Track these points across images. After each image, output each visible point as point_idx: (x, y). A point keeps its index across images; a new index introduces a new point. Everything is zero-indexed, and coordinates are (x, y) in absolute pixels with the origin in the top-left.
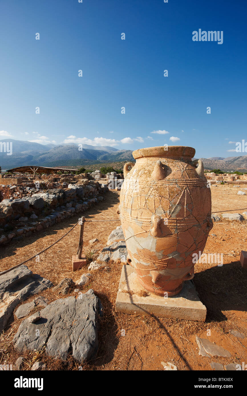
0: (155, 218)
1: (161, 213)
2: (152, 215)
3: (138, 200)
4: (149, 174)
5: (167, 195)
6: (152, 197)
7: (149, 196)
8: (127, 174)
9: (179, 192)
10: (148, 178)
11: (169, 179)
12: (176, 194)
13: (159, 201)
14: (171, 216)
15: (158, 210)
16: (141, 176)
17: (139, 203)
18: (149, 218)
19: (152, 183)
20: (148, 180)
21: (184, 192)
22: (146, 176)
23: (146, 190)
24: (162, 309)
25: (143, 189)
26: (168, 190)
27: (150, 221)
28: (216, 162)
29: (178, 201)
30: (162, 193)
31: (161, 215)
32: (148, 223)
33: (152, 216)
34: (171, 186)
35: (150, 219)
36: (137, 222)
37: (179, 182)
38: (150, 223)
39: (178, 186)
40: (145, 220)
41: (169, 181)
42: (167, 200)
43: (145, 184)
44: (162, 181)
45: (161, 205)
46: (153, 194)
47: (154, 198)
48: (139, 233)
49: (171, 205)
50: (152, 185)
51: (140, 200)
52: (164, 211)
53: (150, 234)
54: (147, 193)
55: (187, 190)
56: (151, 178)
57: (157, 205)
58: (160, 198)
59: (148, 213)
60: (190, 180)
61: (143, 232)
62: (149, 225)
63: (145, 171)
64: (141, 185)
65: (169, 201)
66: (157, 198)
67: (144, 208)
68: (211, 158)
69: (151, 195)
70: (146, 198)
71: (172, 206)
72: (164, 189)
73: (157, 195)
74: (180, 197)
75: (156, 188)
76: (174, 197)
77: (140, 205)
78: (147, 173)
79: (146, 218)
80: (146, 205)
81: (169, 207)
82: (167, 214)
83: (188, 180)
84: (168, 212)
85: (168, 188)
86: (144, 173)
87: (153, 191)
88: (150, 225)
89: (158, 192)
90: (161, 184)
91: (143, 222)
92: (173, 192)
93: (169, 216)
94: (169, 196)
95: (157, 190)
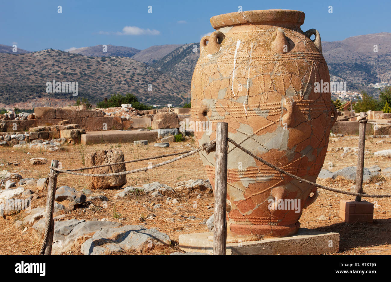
0: (287, 101)
1: (293, 95)
2: (282, 98)
3: (260, 81)
4: (267, 46)
5: (297, 72)
6: (279, 75)
7: (276, 73)
8: (219, 49)
9: (308, 68)
10: (268, 52)
11: (295, 52)
12: (306, 70)
13: (289, 80)
14: (304, 97)
15: (289, 91)
16: (255, 50)
17: (262, 84)
18: (278, 103)
19: (276, 57)
20: (268, 54)
21: (313, 67)
22: (264, 49)
23: (270, 67)
24: (291, 244)
25: (264, 65)
26: (297, 65)
27: (279, 106)
28: (106, 68)
29: (309, 79)
30: (291, 68)
31: (292, 97)
32: (277, 110)
33: (282, 100)
34: (300, 60)
35: (280, 104)
36: (260, 113)
37: (306, 55)
38: (280, 110)
39: (306, 61)
40: (272, 107)
41: (295, 54)
42: (298, 77)
43: (266, 59)
44: (287, 54)
45: (293, 84)
46: (281, 70)
47: (282, 76)
48: (262, 128)
49: (302, 84)
50: (277, 60)
51: (264, 80)
52: (296, 91)
53: (280, 125)
54: (272, 71)
55: (315, 66)
56: (272, 51)
57: (287, 84)
58: (290, 75)
59: (276, 96)
60: (315, 54)
61: (269, 125)
62: (278, 113)
63: (260, 42)
64: (261, 62)
65: (300, 79)
66: (287, 75)
67: (270, 91)
68: (86, 51)
69: (278, 72)
70: (272, 77)
71: (304, 84)
72: (292, 64)
73: (285, 72)
74: (311, 74)
75: (283, 63)
76: (304, 74)
77: (263, 88)
78: (263, 45)
79: (275, 103)
80: (273, 86)
81: (301, 86)
82: (299, 95)
83: (313, 54)
84: (301, 92)
85: (296, 62)
86: (259, 45)
87: (280, 68)
88: (280, 112)
89: (286, 68)
90: (287, 58)
91: (270, 109)
92: (302, 68)
93: (301, 98)
94: (300, 73)
95: (285, 66)
